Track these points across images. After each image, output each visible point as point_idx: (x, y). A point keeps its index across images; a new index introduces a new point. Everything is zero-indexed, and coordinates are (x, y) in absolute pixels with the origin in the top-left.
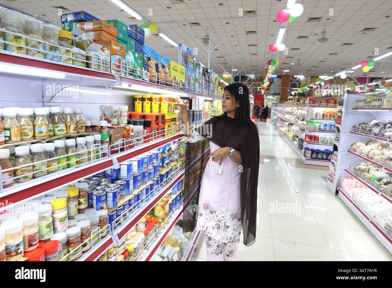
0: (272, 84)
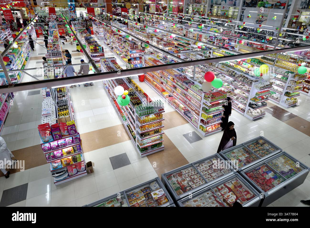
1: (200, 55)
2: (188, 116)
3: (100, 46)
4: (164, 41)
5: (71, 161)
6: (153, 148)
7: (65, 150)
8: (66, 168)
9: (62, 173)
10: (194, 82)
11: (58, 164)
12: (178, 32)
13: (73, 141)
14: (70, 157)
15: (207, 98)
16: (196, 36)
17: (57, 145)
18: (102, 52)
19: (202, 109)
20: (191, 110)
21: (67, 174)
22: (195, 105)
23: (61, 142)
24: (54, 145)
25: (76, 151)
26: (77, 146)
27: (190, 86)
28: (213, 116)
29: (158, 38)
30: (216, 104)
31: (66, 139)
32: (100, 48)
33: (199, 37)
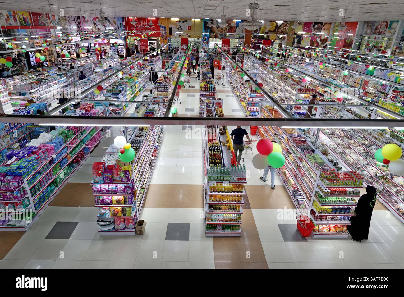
0: (237, 28)
1: (348, 111)
2: (296, 198)
3: (212, 84)
4: (300, 85)
5: (120, 212)
6: (224, 229)
7: (115, 198)
8: (114, 219)
9: (107, 223)
10: (315, 149)
11: (105, 211)
12: (332, 74)
13: (124, 190)
14: (119, 208)
15: (324, 179)
16: (359, 82)
17: (107, 189)
18: (212, 91)
19: (315, 194)
20: (301, 191)
21: (113, 226)
22: (308, 184)
23: (112, 187)
24: (104, 188)
25: (127, 202)
26: (129, 197)
27: (305, 154)
28: (333, 209)
29: (294, 81)
30: (341, 191)
31: (118, 184)
32: (212, 86)
33: (363, 84)
